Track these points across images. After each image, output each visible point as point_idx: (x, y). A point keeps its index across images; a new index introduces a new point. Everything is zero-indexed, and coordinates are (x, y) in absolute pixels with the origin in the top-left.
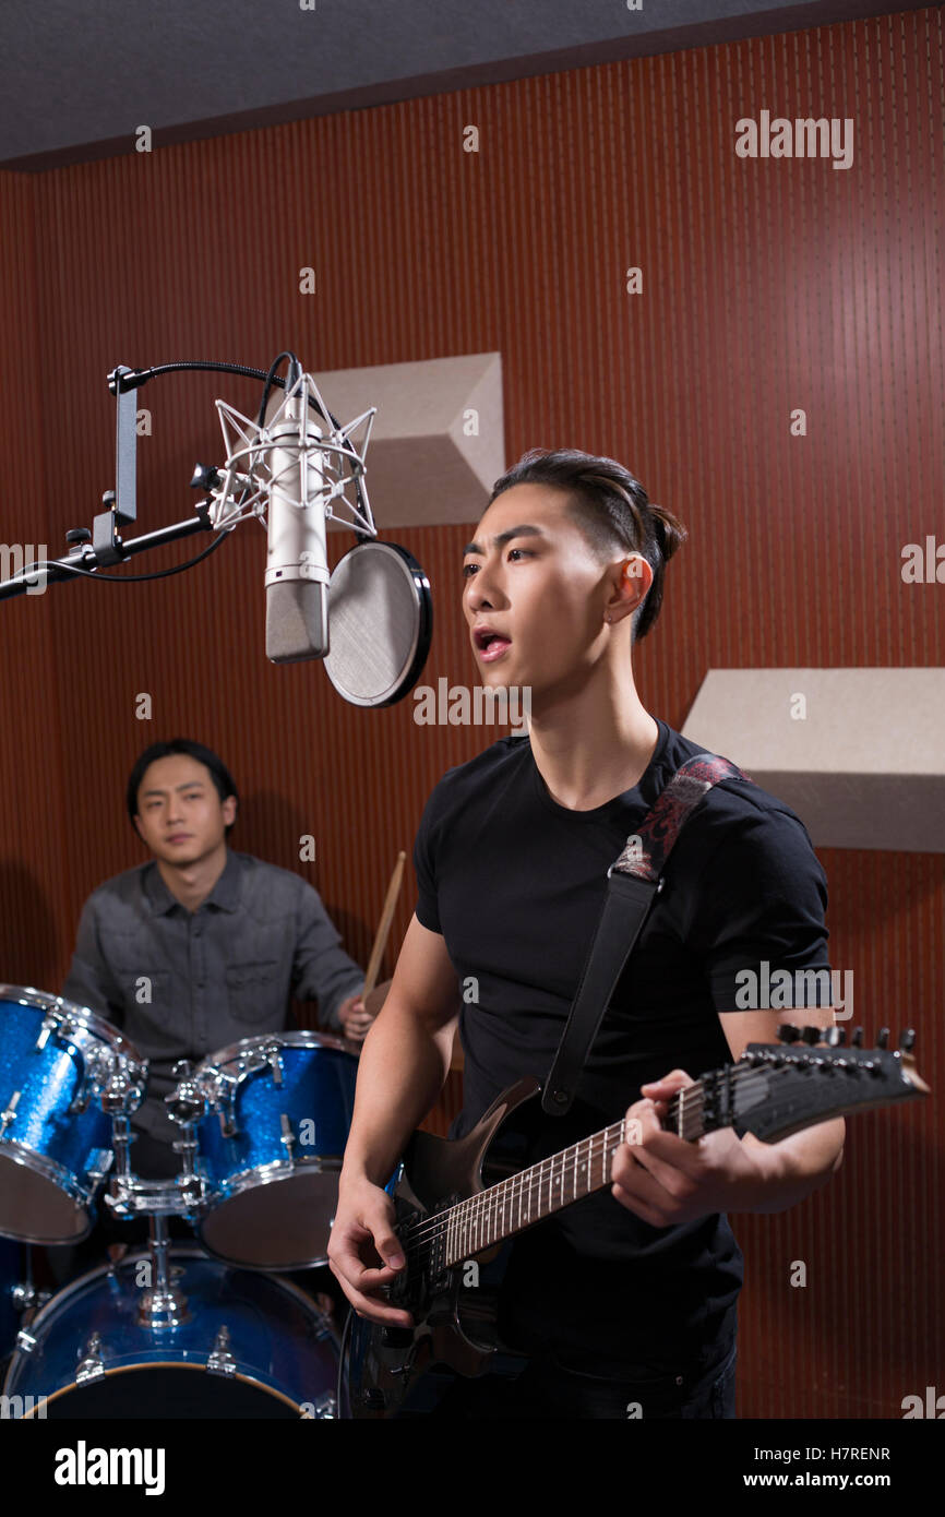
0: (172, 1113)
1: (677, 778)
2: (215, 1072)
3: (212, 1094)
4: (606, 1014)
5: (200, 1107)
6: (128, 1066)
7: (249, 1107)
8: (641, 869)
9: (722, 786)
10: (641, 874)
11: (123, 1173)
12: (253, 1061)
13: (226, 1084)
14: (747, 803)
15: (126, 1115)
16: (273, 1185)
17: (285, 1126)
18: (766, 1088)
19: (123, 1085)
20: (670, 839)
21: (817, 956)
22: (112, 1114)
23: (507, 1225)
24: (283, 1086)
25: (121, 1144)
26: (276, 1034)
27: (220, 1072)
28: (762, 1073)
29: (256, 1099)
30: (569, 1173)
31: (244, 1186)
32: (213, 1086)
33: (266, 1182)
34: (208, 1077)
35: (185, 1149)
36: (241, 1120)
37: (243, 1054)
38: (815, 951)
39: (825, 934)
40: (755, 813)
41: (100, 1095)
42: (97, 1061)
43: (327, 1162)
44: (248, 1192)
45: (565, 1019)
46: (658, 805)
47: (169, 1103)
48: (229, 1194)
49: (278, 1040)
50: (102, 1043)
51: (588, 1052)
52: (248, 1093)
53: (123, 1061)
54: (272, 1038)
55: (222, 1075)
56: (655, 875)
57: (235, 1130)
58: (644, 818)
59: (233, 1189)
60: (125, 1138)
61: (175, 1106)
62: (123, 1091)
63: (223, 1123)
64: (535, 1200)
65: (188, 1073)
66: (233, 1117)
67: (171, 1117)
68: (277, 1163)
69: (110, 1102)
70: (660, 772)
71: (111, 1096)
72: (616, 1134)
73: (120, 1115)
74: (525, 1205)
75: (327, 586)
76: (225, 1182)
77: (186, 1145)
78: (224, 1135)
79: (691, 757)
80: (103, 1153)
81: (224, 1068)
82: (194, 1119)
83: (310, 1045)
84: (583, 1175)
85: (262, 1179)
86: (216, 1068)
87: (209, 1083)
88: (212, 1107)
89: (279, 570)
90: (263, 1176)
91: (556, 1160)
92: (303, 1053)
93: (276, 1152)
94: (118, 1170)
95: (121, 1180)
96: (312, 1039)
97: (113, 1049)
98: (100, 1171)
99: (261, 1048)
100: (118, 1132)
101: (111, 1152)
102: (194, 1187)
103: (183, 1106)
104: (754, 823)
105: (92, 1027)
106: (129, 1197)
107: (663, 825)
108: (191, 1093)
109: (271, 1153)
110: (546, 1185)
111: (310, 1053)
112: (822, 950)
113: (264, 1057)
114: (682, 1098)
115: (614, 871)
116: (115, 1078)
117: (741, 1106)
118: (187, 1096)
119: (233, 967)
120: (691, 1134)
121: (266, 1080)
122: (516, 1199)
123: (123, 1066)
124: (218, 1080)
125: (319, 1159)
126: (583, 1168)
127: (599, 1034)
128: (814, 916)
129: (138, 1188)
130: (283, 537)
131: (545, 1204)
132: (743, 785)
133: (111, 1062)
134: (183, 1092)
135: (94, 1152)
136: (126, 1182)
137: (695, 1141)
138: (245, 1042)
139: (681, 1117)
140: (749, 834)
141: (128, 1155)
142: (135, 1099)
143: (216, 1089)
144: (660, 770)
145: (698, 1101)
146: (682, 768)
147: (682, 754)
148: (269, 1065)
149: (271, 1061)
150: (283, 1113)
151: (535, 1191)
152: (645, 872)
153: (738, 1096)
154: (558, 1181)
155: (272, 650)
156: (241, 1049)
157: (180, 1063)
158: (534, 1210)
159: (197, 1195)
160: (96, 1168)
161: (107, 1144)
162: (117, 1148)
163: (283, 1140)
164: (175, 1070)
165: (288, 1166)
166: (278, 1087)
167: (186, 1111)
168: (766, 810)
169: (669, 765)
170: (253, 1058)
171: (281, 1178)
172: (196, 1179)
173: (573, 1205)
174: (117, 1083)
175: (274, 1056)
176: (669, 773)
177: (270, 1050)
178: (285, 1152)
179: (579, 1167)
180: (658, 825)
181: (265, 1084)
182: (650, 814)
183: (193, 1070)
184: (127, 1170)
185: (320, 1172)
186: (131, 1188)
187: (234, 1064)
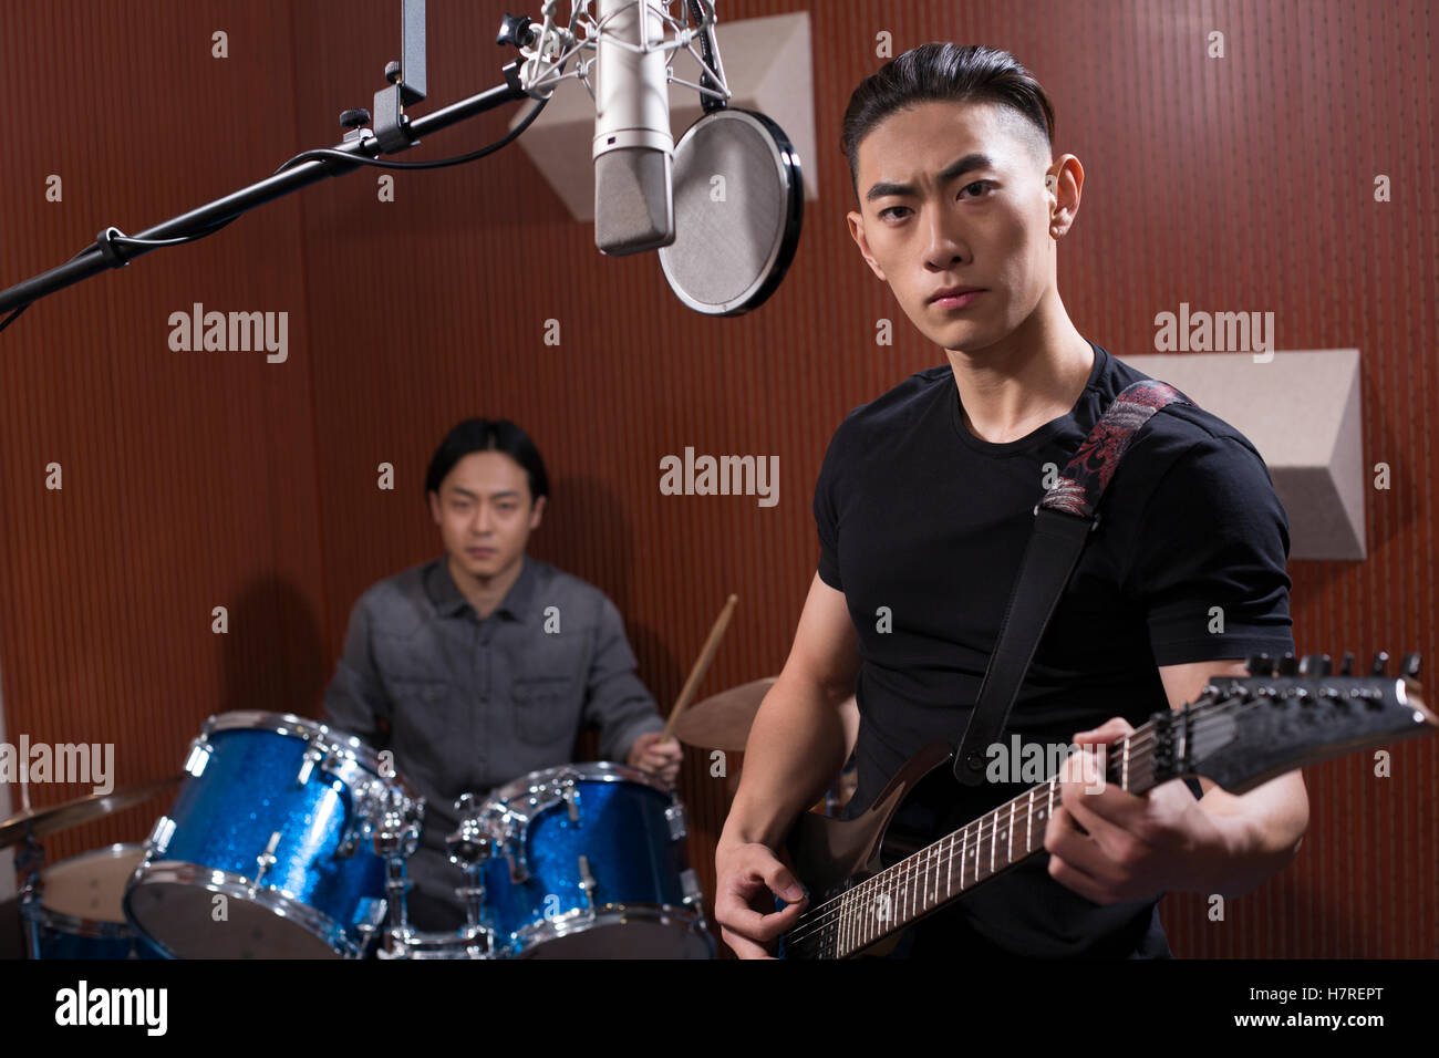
0: (455, 854)
1: (1116, 405)
2: (502, 808)
3: (500, 836)
4: (1030, 670)
5: (487, 848)
6: (403, 803)
7: (542, 849)
8: (1072, 503)
9: (1167, 410)
10: (1073, 510)
11: (398, 924)
12: (545, 797)
13: (515, 822)
14: (1197, 428)
15: (401, 857)
16: (570, 937)
17: (584, 869)
18: (1232, 727)
19: (398, 823)
20: (1107, 471)
21: (1279, 606)
22: (385, 857)
23: (909, 908)
24: (581, 825)
25: (396, 892)
26: (571, 765)
27: (508, 809)
28: (1227, 710)
29: (549, 839)
30: (986, 844)
31: (538, 938)
32: (500, 825)
33: (561, 934)
34: (495, 815)
35: (469, 897)
36: (533, 864)
37: (534, 789)
38: (1276, 600)
39: (1287, 583)
40: (1206, 438)
41: (372, 836)
42: (367, 797)
43: (630, 910)
44: (542, 945)
45: (982, 675)
46: (1093, 434)
47: (451, 844)
48: (519, 949)
49: (575, 772)
50: (372, 776)
51: (1008, 712)
52: (540, 833)
53: (398, 796)
54: (567, 770)
55: (511, 813)
56: (1089, 511)
57: (526, 875)
58: (1078, 448)
59: (524, 943)
60: (401, 884)
61: (458, 849)
62: (398, 829)
63: (512, 867)
64: (944, 877)
65: (473, 809)
66: (523, 861)
67: (454, 859)
68: (575, 912)
69: (385, 842)
70: (1097, 400)
71: (385, 836)
72: (1045, 794)
73: (394, 858)
74: (932, 884)
75: (671, 157)
76: (514, 936)
77: (471, 892)
78: (514, 881)
79: (1132, 383)
80: (374, 904)
81: (513, 805)
82: (479, 862)
83: (609, 778)
84: (1002, 845)
85: (557, 931)
86: (504, 804)
87: (495, 821)
88: (500, 848)
89: (610, 136)
90: (557, 927)
91: (970, 830)
92: (601, 788)
93: (574, 900)
94: (392, 922)
95: (396, 933)
96: (611, 771)
97: (385, 785)
98: (371, 923)
99: (555, 782)
100: (392, 876)
101: (383, 903)
102: (480, 940)
103: (467, 847)
104: (1207, 450)
105: (361, 759)
106: (406, 951)
107: (1099, 455)
108: (476, 831)
109: (569, 902)
110: (957, 859)
111: (610, 788)
112: (1283, 600)
113: (558, 792)
114: (1127, 745)
115: (1041, 508)
116: (388, 815)
117: (1201, 750)
118: (471, 835)
119: (521, 682)
120: (1139, 786)
121: (561, 817)
122: (922, 878)
123: (397, 803)
124: (506, 819)
125: (622, 908)
126: (1004, 836)
127: (1022, 689)
128: (1274, 560)
129: (416, 942)
130: (616, 95)
131: (956, 881)
132: (1191, 410)
133: (384, 797)
134: (468, 830)
135: (364, 902)
136: (402, 935)
137: (1143, 795)
138: (534, 775)
139: (1125, 767)
140: (1201, 462)
141: (404, 906)
142: (413, 839)
143: (504, 828)
144: (1096, 397)
145: (1148, 747)
146: (1121, 394)
147: (1121, 379)
148: (564, 801)
149: (566, 796)
150: (584, 854)
151: (944, 866)
152: (1078, 506)
153: (1196, 738)
154: (972, 854)
155: (602, 237)
156: (531, 784)
157: (464, 797)
158: (943, 888)
159: (484, 949)
160: (366, 920)
161: (378, 892)
162: (391, 896)
163: (582, 886)
164: (457, 805)
165: (588, 916)
166: (574, 825)
167: (470, 852)
168: (1219, 437)
169: (1107, 392)
170: (545, 792)
171: (579, 929)
172: (483, 931)
173: (989, 881)
174: (391, 821)
175: (570, 790)
176: (1106, 401)
177: (565, 783)
178: (584, 900)
179: (998, 835)
180: (1094, 454)
181: (559, 822)
182: (1084, 444)
183: (478, 803)
184: (404, 922)
185: (624, 921)
186: (408, 942)
187: (525, 800)
